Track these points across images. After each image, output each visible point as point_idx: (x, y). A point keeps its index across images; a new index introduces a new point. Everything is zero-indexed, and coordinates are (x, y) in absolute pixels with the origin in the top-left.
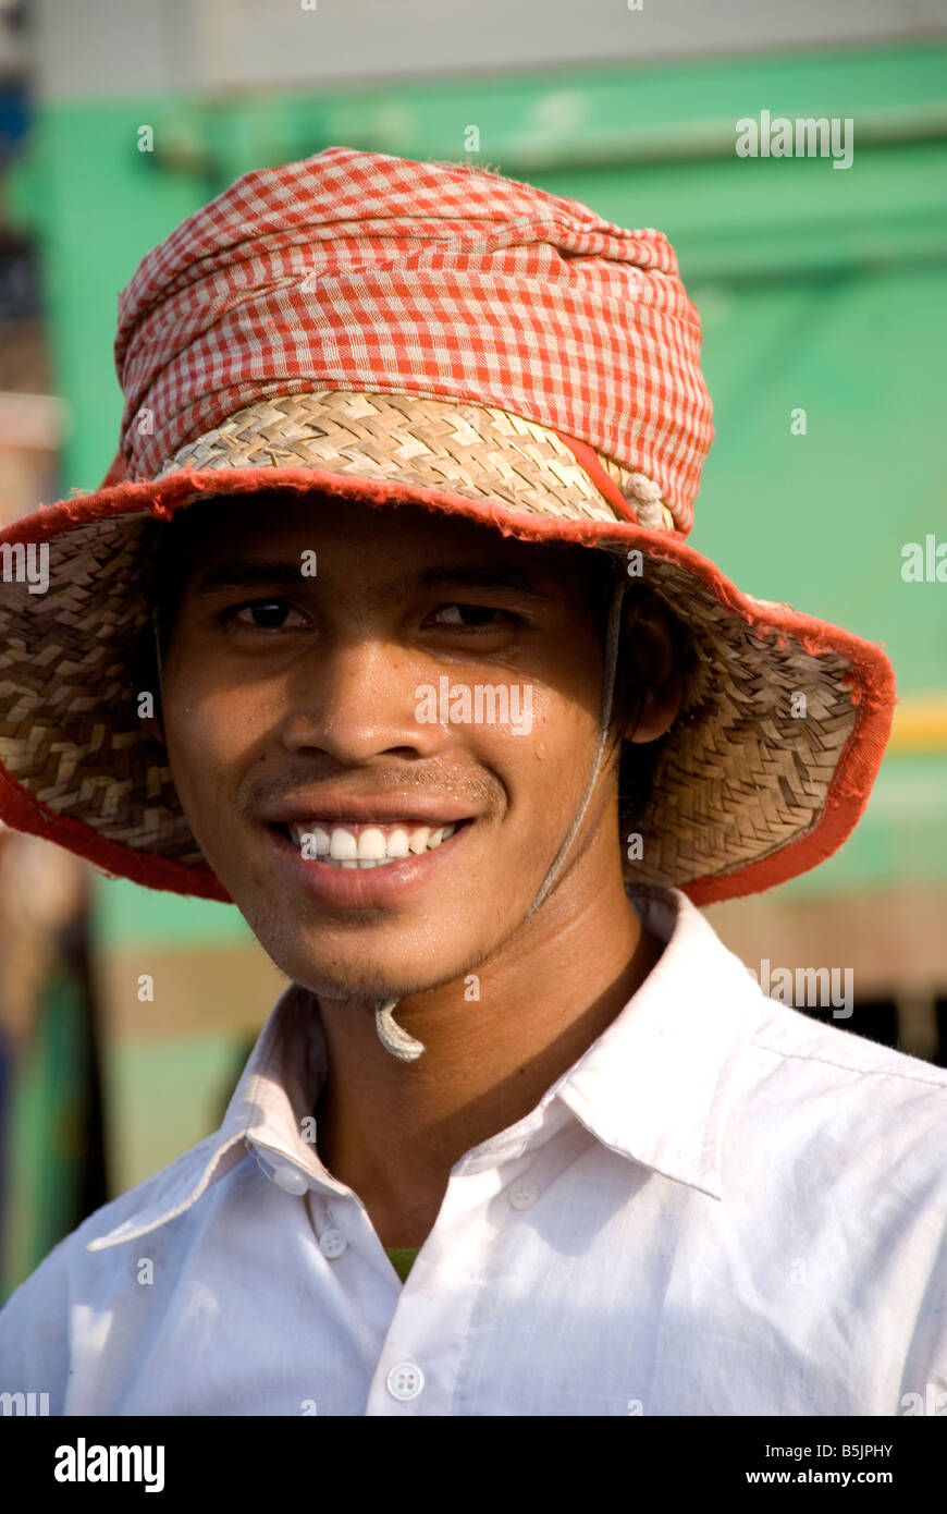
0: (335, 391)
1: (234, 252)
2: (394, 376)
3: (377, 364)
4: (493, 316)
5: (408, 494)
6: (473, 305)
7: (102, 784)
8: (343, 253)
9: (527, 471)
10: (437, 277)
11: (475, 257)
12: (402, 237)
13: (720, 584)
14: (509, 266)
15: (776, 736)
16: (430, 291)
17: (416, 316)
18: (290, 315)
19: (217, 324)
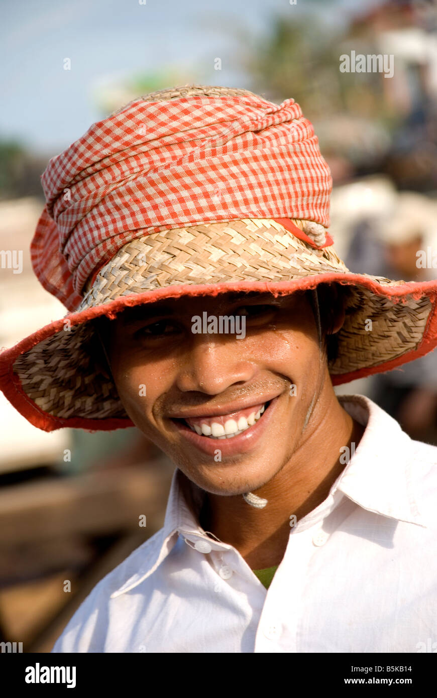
0: (171, 230)
1: (102, 163)
2: (197, 217)
3: (187, 212)
4: (234, 174)
5: (227, 289)
6: (223, 172)
7: (84, 400)
8: (155, 157)
9: (269, 248)
10: (204, 163)
11: (219, 148)
12: (180, 143)
13: (375, 288)
14: (235, 148)
15: (394, 317)
16: (202, 170)
17: (199, 184)
18: (139, 195)
19: (103, 201)
